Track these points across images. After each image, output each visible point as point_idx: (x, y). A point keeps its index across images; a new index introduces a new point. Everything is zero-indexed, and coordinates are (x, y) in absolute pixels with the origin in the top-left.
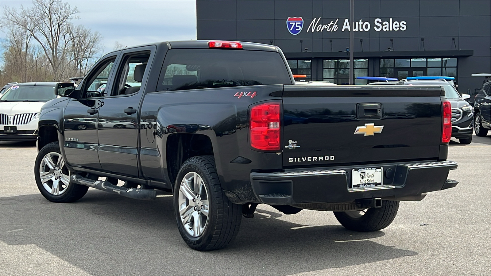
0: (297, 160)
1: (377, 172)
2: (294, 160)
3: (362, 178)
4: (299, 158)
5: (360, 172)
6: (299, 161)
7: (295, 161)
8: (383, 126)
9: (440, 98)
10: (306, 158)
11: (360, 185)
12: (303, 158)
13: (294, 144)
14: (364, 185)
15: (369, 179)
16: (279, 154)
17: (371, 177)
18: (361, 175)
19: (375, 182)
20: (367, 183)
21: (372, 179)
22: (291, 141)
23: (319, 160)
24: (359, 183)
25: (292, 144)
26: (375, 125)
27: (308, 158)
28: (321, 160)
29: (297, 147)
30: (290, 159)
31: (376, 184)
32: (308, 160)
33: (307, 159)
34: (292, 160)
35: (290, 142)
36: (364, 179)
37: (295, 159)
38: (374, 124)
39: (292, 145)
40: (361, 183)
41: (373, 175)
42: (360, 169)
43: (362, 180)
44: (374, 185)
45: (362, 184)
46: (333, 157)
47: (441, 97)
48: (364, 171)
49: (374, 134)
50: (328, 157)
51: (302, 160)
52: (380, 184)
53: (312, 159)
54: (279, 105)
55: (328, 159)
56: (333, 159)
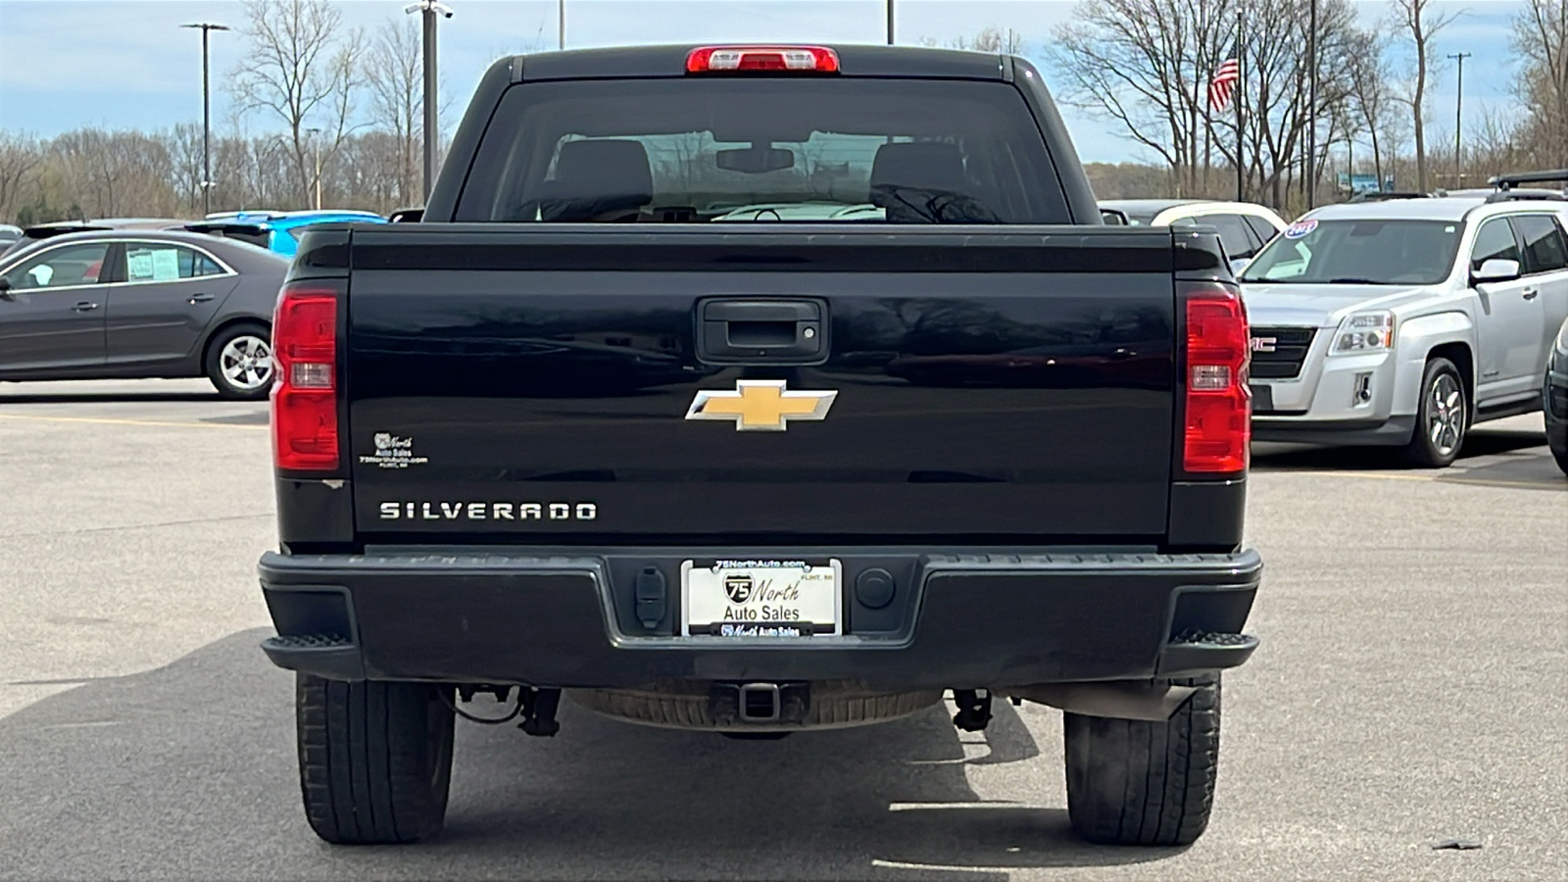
0: (418, 510)
1: (812, 577)
2: (403, 510)
3: (737, 599)
4: (426, 506)
5: (724, 573)
6: (426, 514)
7: (410, 514)
8: (836, 392)
9: (1174, 279)
10: (458, 506)
11: (723, 627)
12: (445, 506)
13: (399, 449)
14: (746, 629)
15: (775, 605)
16: (336, 484)
17: (780, 597)
18: (729, 589)
19: (800, 620)
20: (759, 619)
21: (789, 605)
22: (386, 436)
23: (524, 515)
24: (721, 620)
25: (390, 449)
26: (789, 387)
27: (471, 506)
28: (531, 516)
29: (413, 461)
30: (384, 506)
31: (807, 629)
32: (471, 515)
33: (464, 511)
34: (396, 514)
35: (382, 440)
36: (749, 605)
37: (410, 506)
38: (783, 383)
39: (389, 453)
40: (729, 619)
41: (790, 592)
42: (719, 563)
43: (736, 607)
44: (797, 631)
45: (735, 625)
46: (592, 507)
47: (1178, 275)
48: (744, 572)
49: (788, 422)
50: (565, 507)
51: (442, 514)
52: (830, 629)
53: (489, 510)
54: (333, 300)
55: (566, 515)
56: (592, 515)
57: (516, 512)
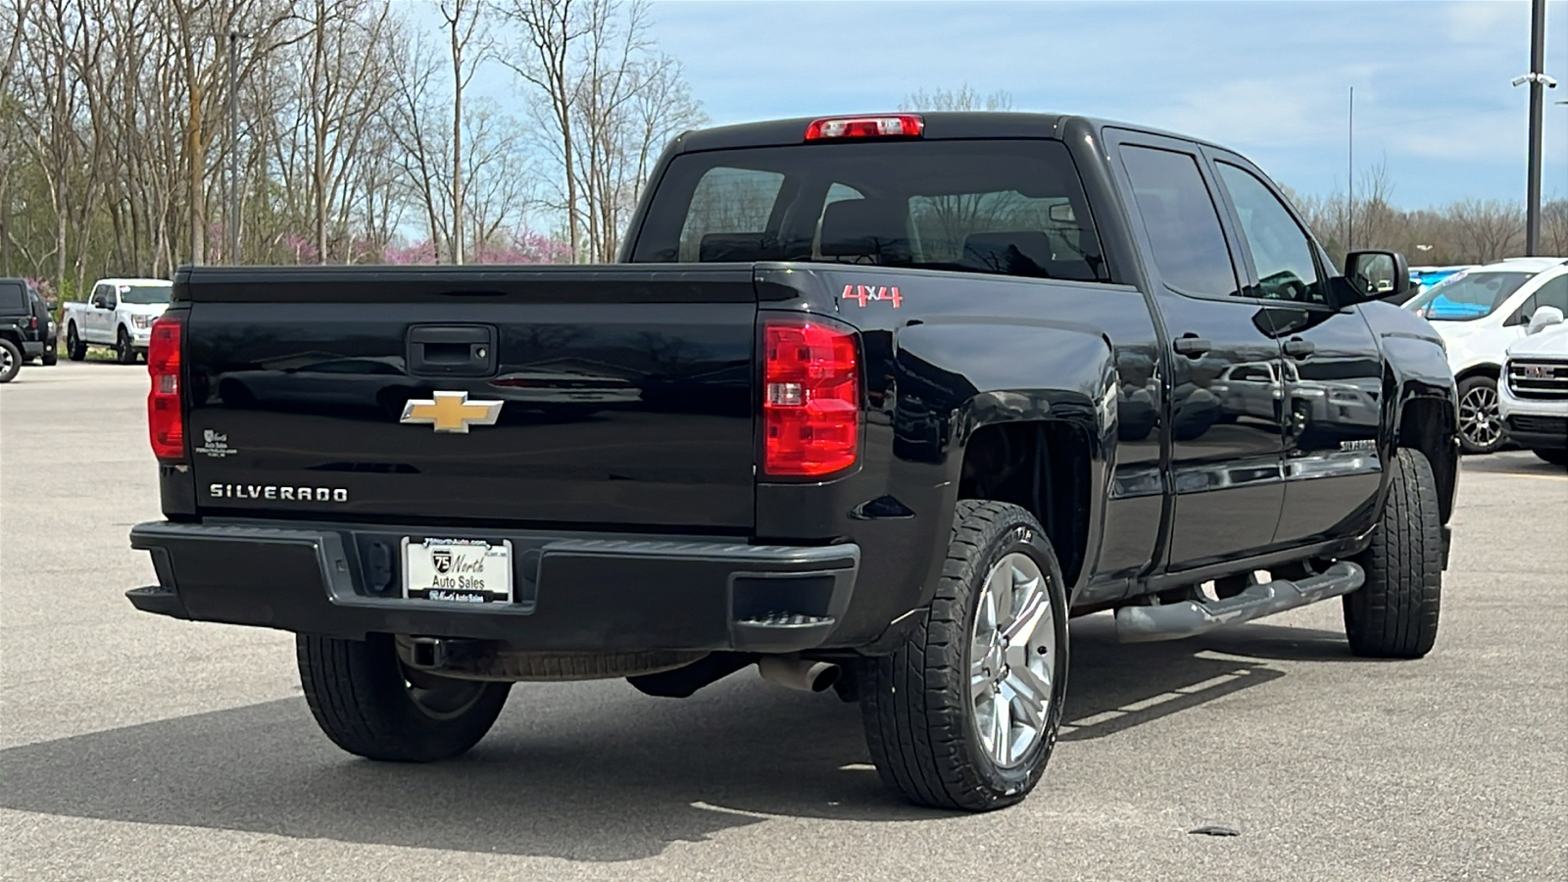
0: (234, 491)
1: (493, 555)
2: (224, 490)
3: (442, 570)
4: (239, 488)
5: (432, 548)
6: (239, 494)
7: (229, 494)
8: (502, 402)
9: (758, 310)
10: (259, 488)
11: (431, 593)
12: (251, 488)
13: (220, 442)
14: (447, 595)
15: (467, 576)
16: (183, 469)
17: (471, 570)
18: (436, 562)
19: (485, 589)
20: (457, 587)
21: (477, 577)
22: (211, 432)
23: (300, 497)
24: (430, 586)
25: (214, 442)
26: (471, 398)
27: (267, 489)
28: (305, 497)
29: (229, 451)
30: (213, 487)
31: (489, 596)
32: (267, 495)
33: (262, 492)
34: (220, 493)
35: (209, 435)
36: (450, 575)
37: (229, 487)
38: (466, 393)
39: (213, 445)
40: (436, 586)
41: (477, 566)
42: (427, 540)
43: (441, 577)
44: (481, 599)
45: (440, 591)
46: (344, 492)
47: (762, 305)
48: (444, 548)
49: (471, 427)
50: (327, 491)
51: (248, 493)
52: (504, 597)
53: (278, 492)
54: (178, 326)
55: (327, 497)
56: (344, 498)
57: (295, 494)
